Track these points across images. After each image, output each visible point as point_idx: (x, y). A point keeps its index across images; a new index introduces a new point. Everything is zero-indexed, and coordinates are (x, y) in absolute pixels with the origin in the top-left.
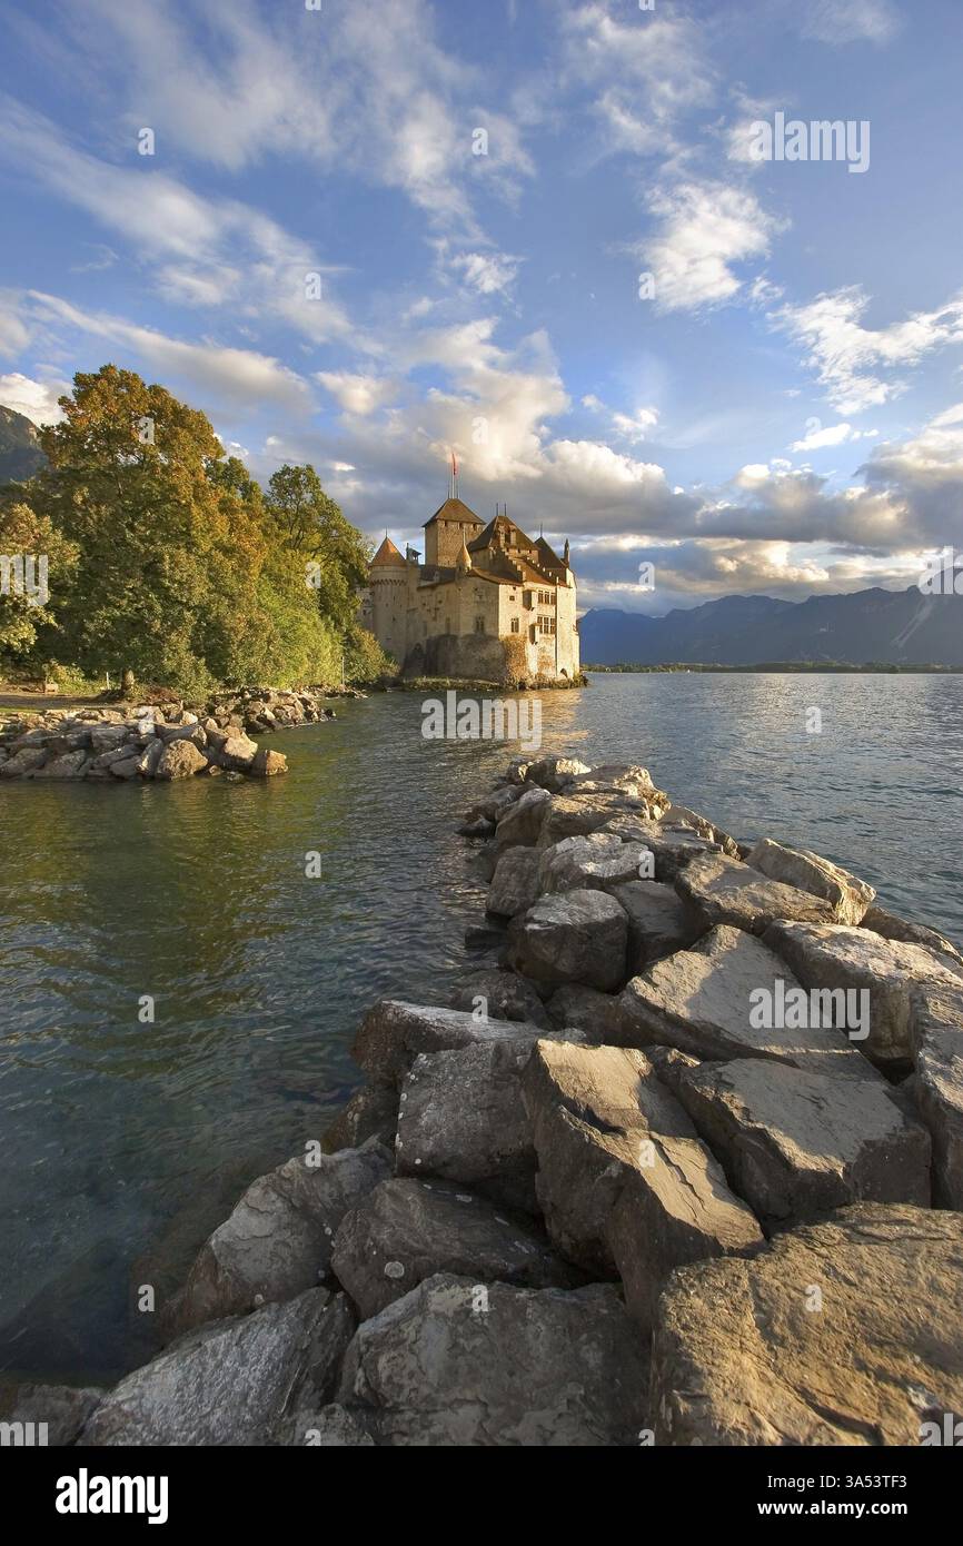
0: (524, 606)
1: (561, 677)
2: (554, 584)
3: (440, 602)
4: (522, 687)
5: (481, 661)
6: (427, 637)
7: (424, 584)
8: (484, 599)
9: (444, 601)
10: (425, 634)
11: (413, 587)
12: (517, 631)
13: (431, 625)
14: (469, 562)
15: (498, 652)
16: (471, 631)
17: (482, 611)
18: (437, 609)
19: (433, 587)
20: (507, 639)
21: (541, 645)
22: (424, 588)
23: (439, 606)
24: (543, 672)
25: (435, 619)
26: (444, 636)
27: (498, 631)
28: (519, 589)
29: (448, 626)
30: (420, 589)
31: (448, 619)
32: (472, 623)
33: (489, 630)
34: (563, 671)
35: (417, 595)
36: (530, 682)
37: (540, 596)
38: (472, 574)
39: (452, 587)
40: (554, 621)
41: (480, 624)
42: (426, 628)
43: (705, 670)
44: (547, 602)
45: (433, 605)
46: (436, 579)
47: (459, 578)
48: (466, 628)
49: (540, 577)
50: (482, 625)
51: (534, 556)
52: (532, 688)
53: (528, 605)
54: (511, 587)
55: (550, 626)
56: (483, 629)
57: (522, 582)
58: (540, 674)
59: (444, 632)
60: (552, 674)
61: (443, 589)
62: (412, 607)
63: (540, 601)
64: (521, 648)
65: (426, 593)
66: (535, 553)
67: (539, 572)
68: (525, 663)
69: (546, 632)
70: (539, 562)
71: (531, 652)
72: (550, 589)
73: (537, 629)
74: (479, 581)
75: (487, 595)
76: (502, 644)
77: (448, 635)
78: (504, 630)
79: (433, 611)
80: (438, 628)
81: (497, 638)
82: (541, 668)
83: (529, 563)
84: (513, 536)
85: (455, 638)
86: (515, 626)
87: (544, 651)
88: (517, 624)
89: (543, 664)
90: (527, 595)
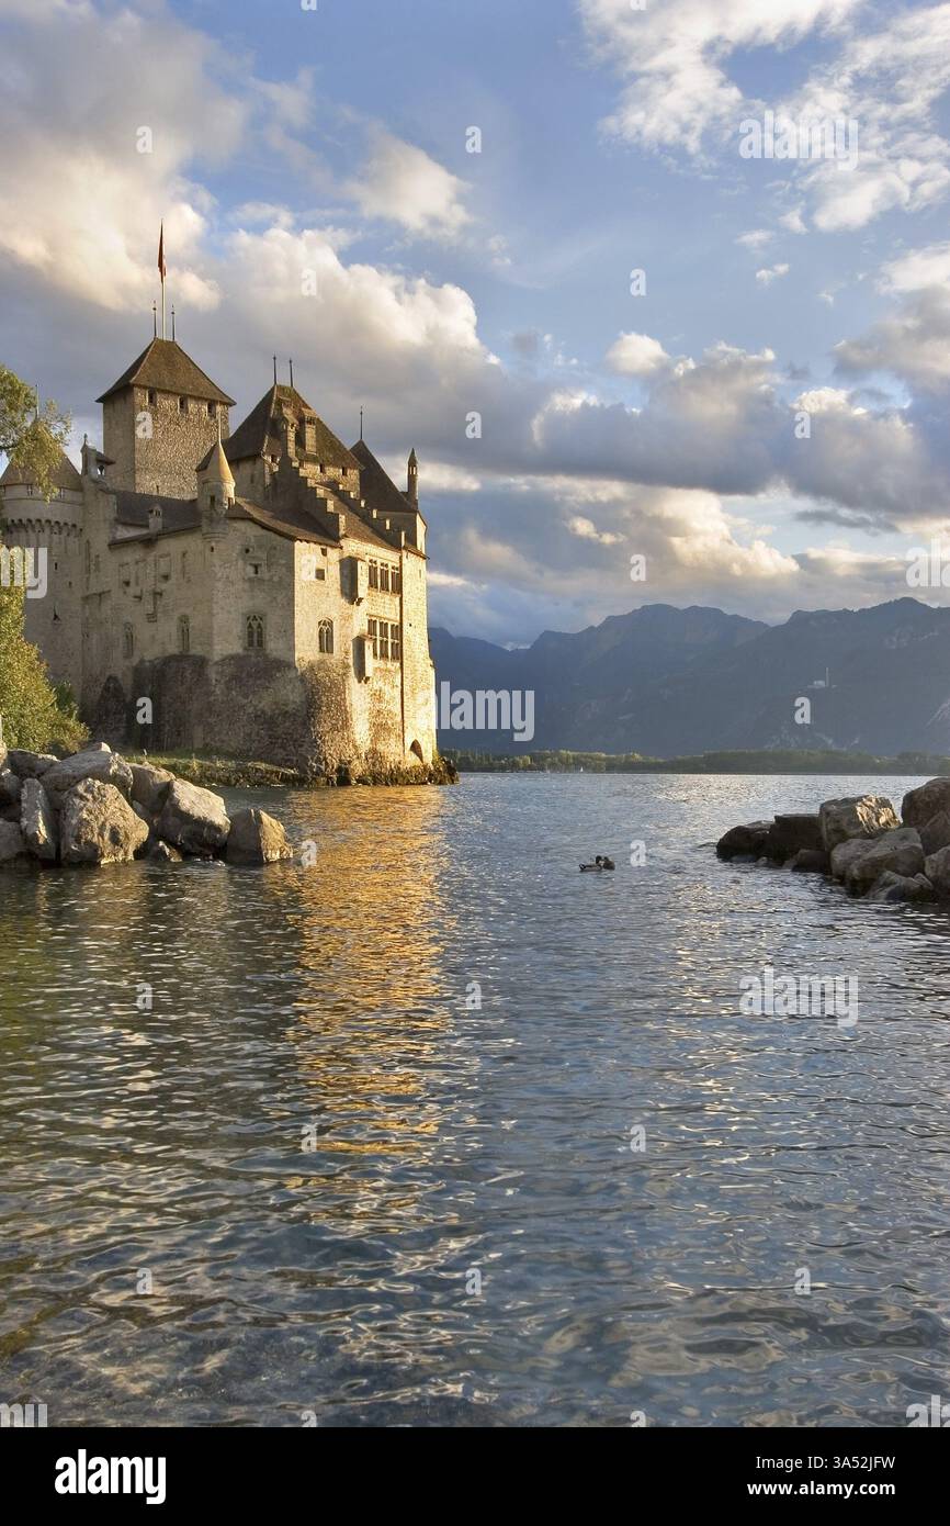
0: (343, 593)
1: (411, 760)
2: (394, 545)
3: (166, 578)
4: (343, 779)
5: (259, 717)
6: (135, 661)
7: (124, 533)
8: (264, 573)
9: (174, 576)
10: (128, 655)
11: (100, 539)
12: (330, 650)
13: (144, 632)
14: (230, 487)
15: (293, 696)
16: (236, 648)
17: (259, 601)
18: (157, 594)
19: (148, 542)
20: (311, 668)
21: (376, 684)
22: (126, 543)
23: (163, 586)
24: (381, 747)
25: (152, 618)
26: (173, 658)
27: (292, 648)
28: (334, 554)
29: (185, 633)
30: (115, 545)
31: (184, 619)
32: (238, 628)
33: (273, 646)
34: (415, 747)
35: (110, 561)
36: (358, 768)
37: (372, 571)
38: (237, 515)
39: (192, 543)
40: (398, 631)
41: (255, 633)
42: (130, 639)
43: (611, 767)
44: (384, 588)
45: (148, 584)
46: (155, 523)
47: (211, 520)
48: (226, 642)
49: (368, 531)
50: (260, 635)
51: (351, 480)
52: (362, 781)
53: (350, 593)
54: (318, 548)
55: (390, 641)
56: (260, 643)
57: (337, 539)
58: (374, 751)
59: (173, 649)
60: (396, 754)
61: (172, 546)
62: (94, 590)
63: (372, 584)
64: (338, 689)
65: (131, 555)
66: (353, 475)
67: (365, 518)
68: (346, 725)
69: (384, 655)
70: (363, 494)
71: (357, 697)
72: (385, 556)
73: (368, 645)
74: (252, 531)
75: (269, 566)
76: (302, 678)
77: (182, 657)
78: (305, 650)
79: (148, 598)
80: (158, 641)
81: (290, 665)
82: (375, 739)
83: (342, 496)
84: (310, 433)
85: (201, 663)
86: (326, 640)
87: (380, 699)
88: (330, 635)
89: (380, 728)
90: (349, 567)
